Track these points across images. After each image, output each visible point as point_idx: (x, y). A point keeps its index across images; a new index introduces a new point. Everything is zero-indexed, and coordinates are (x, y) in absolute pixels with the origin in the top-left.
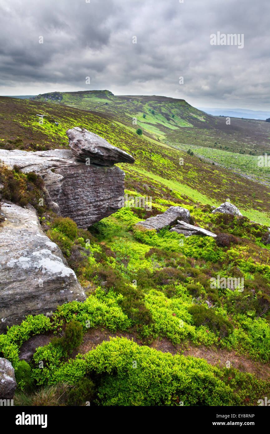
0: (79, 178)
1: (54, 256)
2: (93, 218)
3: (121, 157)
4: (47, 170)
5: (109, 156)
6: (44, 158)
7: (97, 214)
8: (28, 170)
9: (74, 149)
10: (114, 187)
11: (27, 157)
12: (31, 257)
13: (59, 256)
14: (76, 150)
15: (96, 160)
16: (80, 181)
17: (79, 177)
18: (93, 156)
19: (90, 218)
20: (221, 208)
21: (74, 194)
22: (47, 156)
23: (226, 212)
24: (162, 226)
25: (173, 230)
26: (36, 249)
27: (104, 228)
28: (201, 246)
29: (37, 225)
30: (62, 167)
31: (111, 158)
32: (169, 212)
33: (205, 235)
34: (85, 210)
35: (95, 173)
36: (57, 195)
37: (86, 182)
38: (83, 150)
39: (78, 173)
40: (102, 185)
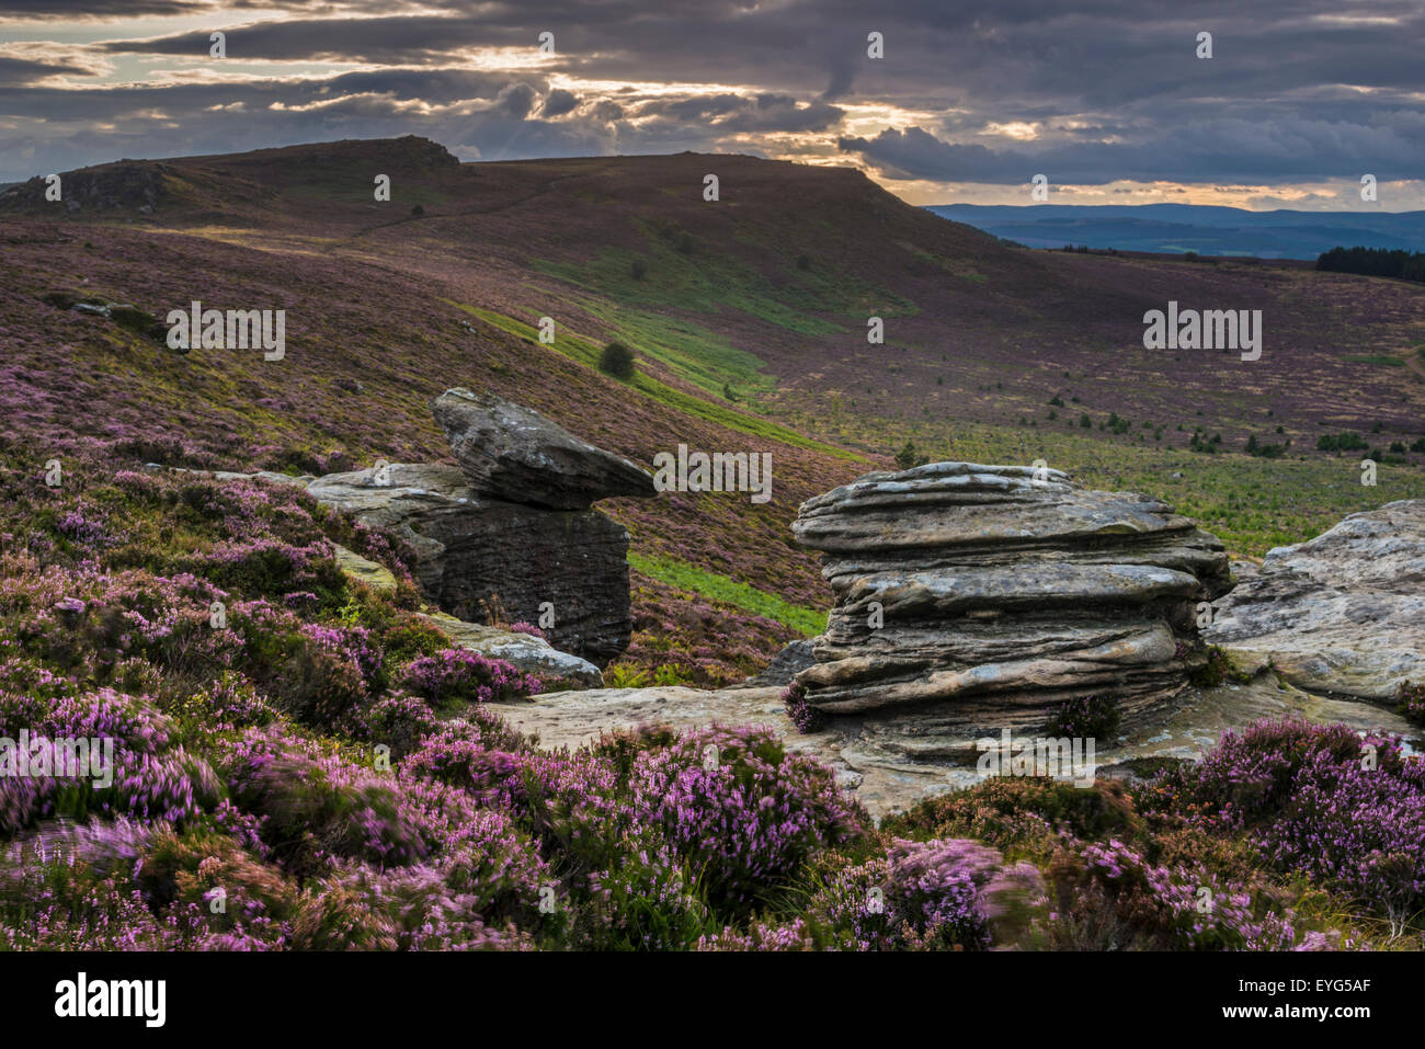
0: (487, 550)
3: (618, 477)
4: (401, 526)
5: (580, 476)
10: (596, 580)
14: (478, 461)
15: (538, 489)
16: (491, 559)
17: (487, 546)
30: (439, 515)
31: (585, 483)
32: (786, 659)
35: (533, 532)
37: (507, 563)
38: (503, 460)
39: (486, 535)
40: (557, 573)
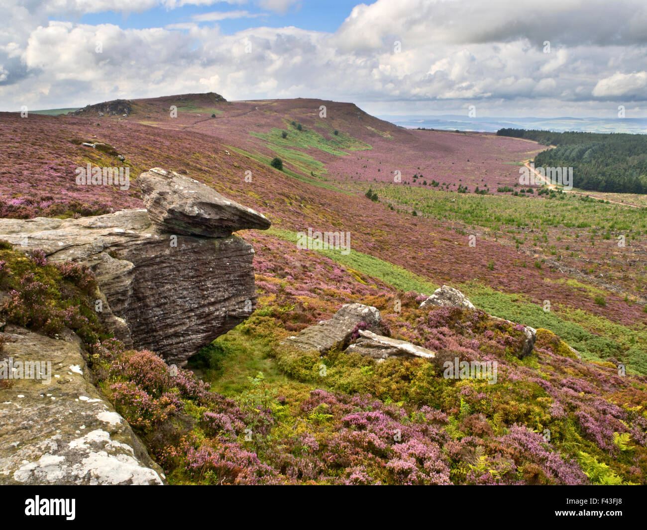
0: (165, 265)
1: (116, 444)
2: (197, 339)
3: (245, 219)
4: (102, 254)
5: (221, 220)
6: (95, 231)
7: (204, 331)
8: (62, 259)
9: (154, 210)
10: (234, 277)
11: (60, 232)
12: (67, 455)
13: (126, 442)
14: (157, 212)
15: (196, 227)
16: (167, 269)
17: (164, 262)
18: (190, 221)
19: (191, 339)
20: (436, 297)
21: (157, 297)
22: (100, 227)
23: (445, 304)
24: (330, 343)
25: (351, 350)
26: (78, 432)
27: (220, 356)
28: (406, 378)
29: (81, 373)
30: (132, 245)
31: (226, 223)
32: (341, 315)
33: (413, 356)
34: (181, 324)
35: (195, 252)
36: (123, 301)
37: (179, 271)
38: (171, 211)
39: (164, 256)
40: (211, 275)
